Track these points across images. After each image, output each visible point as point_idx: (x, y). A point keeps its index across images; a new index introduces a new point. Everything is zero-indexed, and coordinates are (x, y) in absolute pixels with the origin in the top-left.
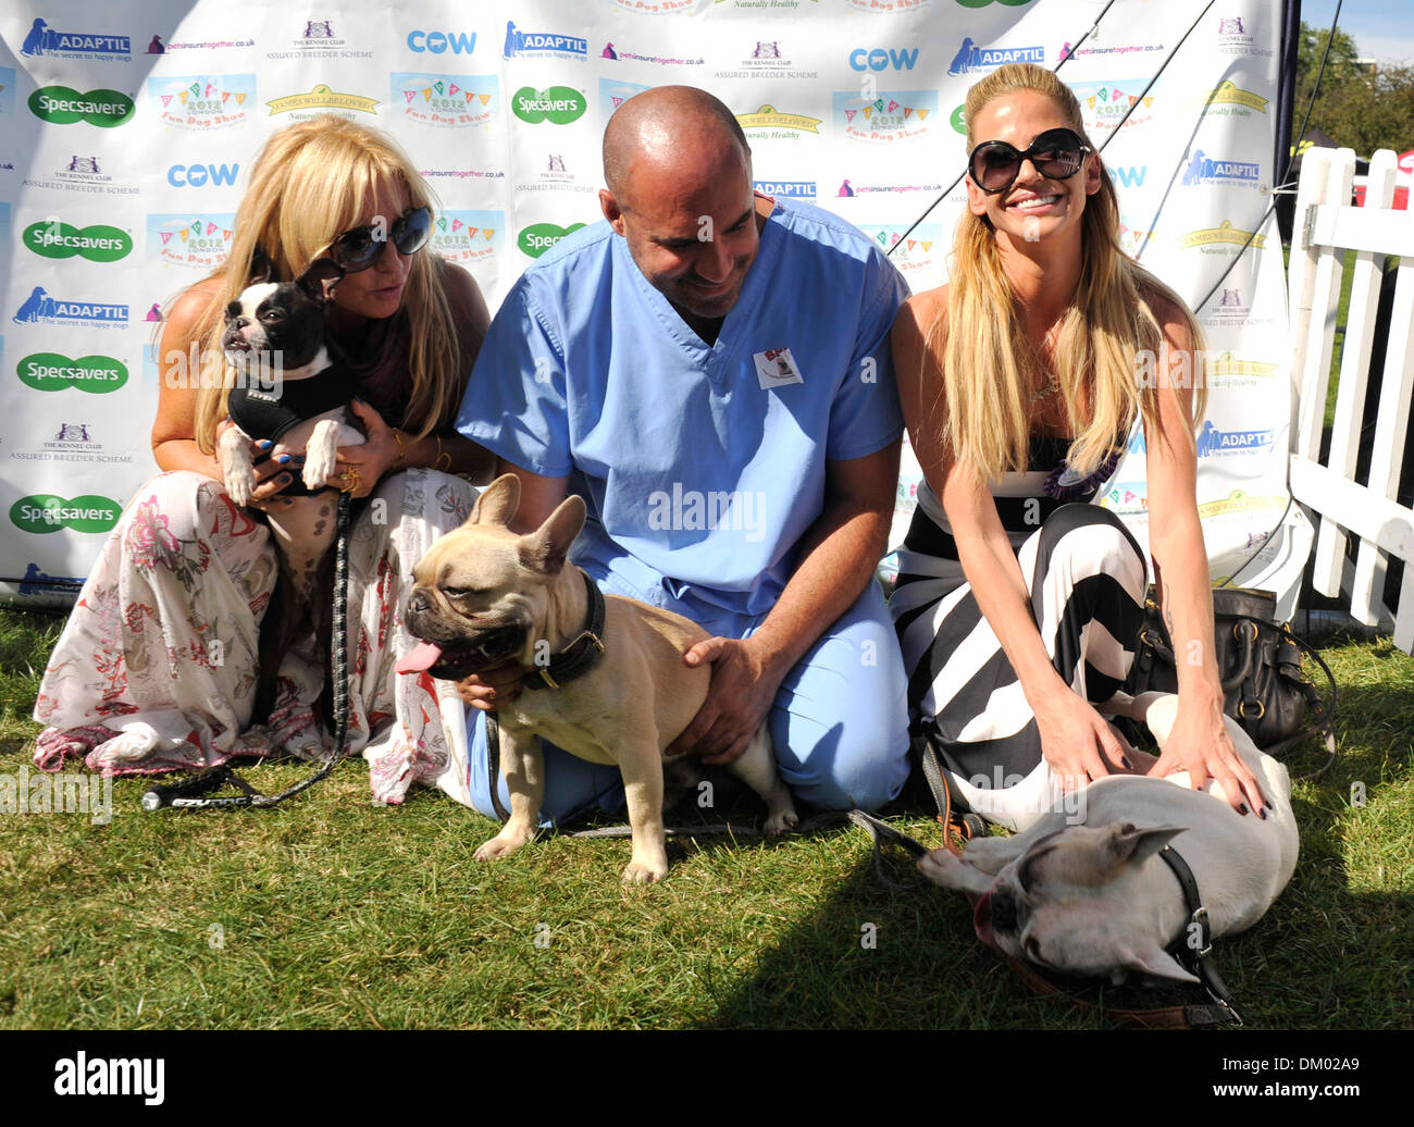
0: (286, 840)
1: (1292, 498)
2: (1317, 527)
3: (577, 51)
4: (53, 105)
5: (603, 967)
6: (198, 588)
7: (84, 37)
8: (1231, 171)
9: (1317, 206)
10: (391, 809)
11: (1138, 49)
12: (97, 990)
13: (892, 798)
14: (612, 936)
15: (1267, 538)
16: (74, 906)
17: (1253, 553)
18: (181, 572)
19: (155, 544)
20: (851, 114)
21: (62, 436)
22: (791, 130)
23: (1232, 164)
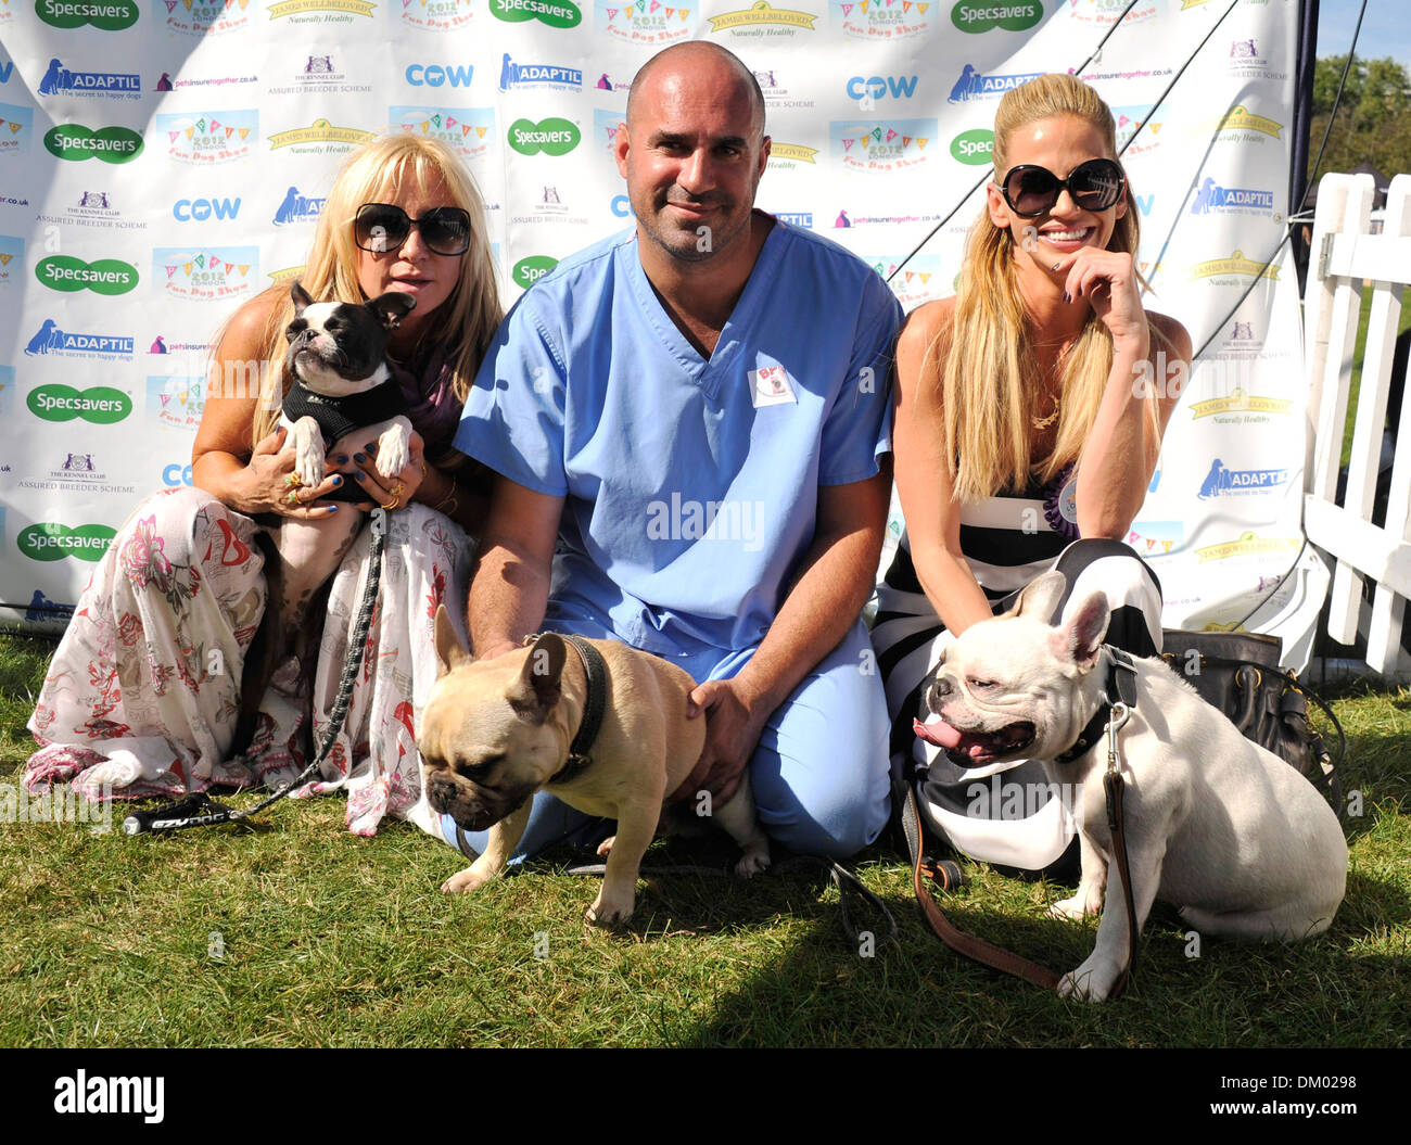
0: (256, 868)
1: (1307, 540)
2: (1332, 570)
3: (572, 82)
4: (68, 143)
5: (558, 1006)
6: (186, 612)
7: (96, 76)
8: (1242, 199)
9: (1333, 235)
10: (363, 840)
11: (1146, 74)
12: (61, 1010)
13: (869, 843)
14: (570, 976)
15: (1280, 582)
16: (47, 926)
17: (1265, 597)
18: (170, 594)
19: (150, 565)
20: (848, 144)
21: (67, 466)
22: (787, 161)
23: (1244, 192)
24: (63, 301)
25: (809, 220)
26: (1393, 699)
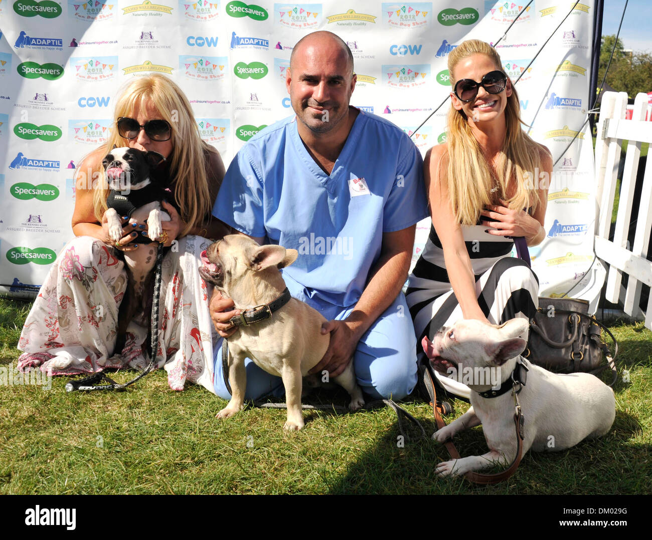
0: (130, 407)
1: (596, 256)
2: (608, 270)
3: (264, 45)
4: (28, 70)
5: (276, 469)
6: (92, 289)
7: (42, 39)
8: (569, 102)
10: (177, 394)
11: (525, 45)
12: (47, 473)
13: (408, 394)
14: (279, 455)
15: (584, 275)
16: (36, 434)
17: (577, 282)
18: (84, 281)
19: (73, 269)
20: (390, 75)
21: (29, 220)
22: (362, 83)
23: (569, 99)
24: (27, 144)
25: (372, 110)
26: (634, 327)
